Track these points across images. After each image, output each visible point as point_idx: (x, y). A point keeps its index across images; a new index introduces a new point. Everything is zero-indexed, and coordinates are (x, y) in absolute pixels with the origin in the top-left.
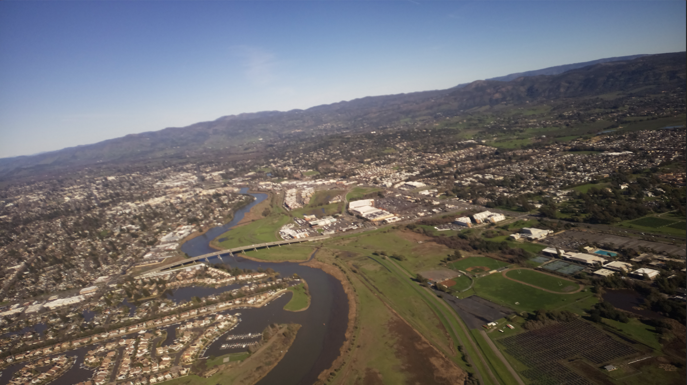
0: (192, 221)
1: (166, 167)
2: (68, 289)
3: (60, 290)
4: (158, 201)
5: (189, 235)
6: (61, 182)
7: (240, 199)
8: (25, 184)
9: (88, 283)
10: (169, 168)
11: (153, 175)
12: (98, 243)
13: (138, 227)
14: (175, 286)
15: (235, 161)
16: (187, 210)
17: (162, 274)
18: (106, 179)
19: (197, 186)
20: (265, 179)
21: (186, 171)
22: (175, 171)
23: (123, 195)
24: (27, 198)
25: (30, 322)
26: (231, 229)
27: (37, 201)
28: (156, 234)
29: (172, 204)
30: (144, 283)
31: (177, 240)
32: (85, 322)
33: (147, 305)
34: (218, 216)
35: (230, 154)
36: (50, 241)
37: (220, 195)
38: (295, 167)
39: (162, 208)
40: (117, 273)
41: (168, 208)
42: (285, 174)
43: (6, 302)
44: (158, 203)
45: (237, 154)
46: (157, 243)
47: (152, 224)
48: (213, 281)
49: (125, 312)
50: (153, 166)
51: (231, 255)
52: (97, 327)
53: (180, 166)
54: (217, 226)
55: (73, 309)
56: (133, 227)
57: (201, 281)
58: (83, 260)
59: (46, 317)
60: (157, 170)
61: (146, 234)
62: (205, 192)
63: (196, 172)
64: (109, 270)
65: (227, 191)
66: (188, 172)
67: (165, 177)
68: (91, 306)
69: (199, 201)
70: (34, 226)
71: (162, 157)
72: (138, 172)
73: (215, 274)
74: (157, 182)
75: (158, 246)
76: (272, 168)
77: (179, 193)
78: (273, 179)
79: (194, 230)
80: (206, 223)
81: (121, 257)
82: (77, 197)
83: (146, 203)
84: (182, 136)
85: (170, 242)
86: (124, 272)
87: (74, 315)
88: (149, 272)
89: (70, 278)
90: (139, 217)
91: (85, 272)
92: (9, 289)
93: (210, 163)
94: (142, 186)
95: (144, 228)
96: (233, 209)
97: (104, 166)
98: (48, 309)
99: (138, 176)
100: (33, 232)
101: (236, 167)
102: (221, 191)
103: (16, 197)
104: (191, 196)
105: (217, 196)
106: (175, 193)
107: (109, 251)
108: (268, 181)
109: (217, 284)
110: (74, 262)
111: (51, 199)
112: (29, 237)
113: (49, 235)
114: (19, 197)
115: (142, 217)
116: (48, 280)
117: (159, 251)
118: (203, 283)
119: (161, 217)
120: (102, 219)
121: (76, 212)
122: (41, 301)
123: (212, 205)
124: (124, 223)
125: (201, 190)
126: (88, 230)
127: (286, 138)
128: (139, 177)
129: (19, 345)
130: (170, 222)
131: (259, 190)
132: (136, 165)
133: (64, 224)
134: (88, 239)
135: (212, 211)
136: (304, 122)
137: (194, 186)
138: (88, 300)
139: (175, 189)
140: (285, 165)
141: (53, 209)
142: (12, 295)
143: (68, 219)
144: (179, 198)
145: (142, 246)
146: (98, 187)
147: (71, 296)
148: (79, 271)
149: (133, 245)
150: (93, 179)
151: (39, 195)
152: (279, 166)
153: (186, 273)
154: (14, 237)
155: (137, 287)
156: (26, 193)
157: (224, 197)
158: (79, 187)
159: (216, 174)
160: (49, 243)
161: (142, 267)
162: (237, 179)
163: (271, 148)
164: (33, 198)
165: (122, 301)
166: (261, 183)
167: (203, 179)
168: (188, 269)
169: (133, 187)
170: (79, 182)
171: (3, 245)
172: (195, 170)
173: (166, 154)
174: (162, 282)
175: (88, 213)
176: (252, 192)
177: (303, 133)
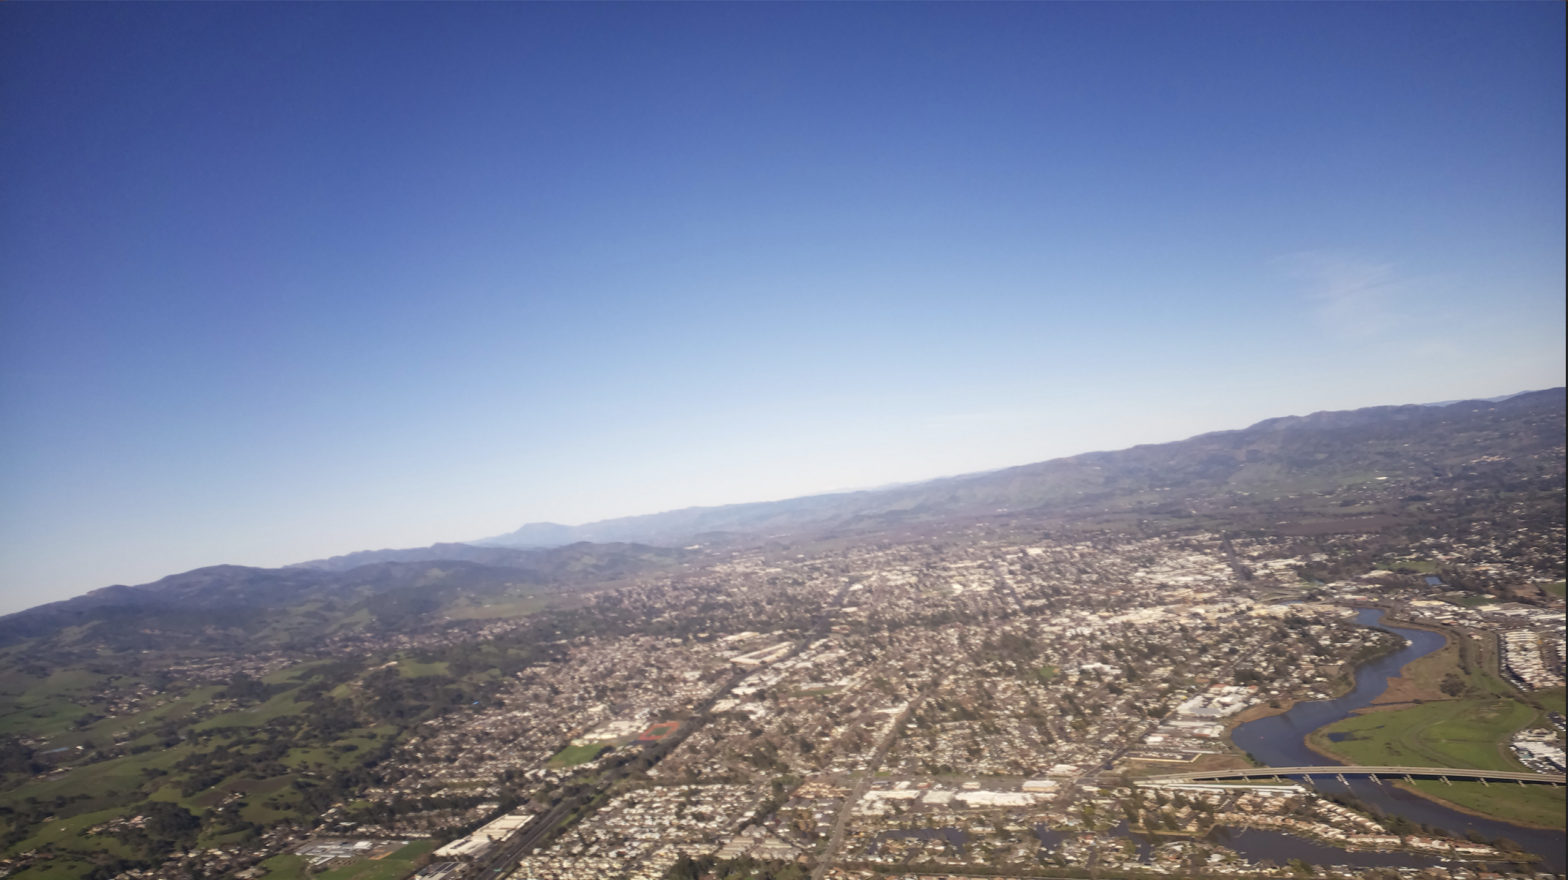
0: (1245, 678)
1: (1149, 537)
2: (997, 774)
3: (981, 773)
4: (1150, 617)
5: (1244, 709)
6: (938, 549)
7: (1365, 639)
8: (875, 548)
9: (1035, 772)
10: (1157, 539)
11: (1123, 553)
12: (1040, 691)
13: (1118, 672)
14: (1238, 822)
15: (1324, 536)
16: (1226, 648)
17: (1201, 788)
18: (1025, 554)
19: (1237, 590)
20: (1426, 593)
21: (1199, 548)
22: (1171, 547)
23: (1068, 594)
24: (884, 577)
25: (935, 822)
26: (1359, 715)
27: (903, 585)
28: (1163, 693)
29: (1183, 629)
30: (1161, 801)
31: (1218, 716)
32: (1044, 849)
33: (1178, 848)
34: (1313, 676)
35: (1305, 514)
36: (943, 670)
37: (1303, 622)
38: (1512, 566)
39: (1162, 635)
40: (1092, 763)
41: (1178, 637)
42: (1485, 584)
43: (885, 773)
44: (1151, 621)
45: (1323, 515)
46: (1169, 714)
47: (1148, 670)
48: (1337, 834)
49: (1130, 850)
50: (1120, 532)
51: (1374, 779)
52: (1072, 865)
53: (1183, 538)
54: (1316, 698)
55: (1014, 817)
56: (1107, 668)
57: (1303, 826)
58: (1014, 722)
59: (963, 818)
60: (1129, 543)
61: (1138, 689)
62: (1260, 610)
63: (1224, 554)
64: (1073, 753)
65: (1322, 614)
66: (1206, 554)
67: (1151, 561)
68: (1051, 821)
69: (1251, 631)
70: (907, 635)
71: (1133, 511)
72: (1089, 543)
73: (1338, 818)
74: (1136, 570)
75: (1173, 723)
76: (1439, 563)
77: (1196, 603)
78: (1450, 594)
79: (1255, 701)
80: (1282, 686)
81: (1093, 730)
82: (975, 586)
83: (1124, 618)
84: (1172, 463)
85: (1201, 718)
86: (1108, 765)
87: (1017, 828)
88: (1168, 778)
89: (997, 754)
90: (1115, 648)
91: (1025, 747)
92: (887, 750)
93: (1257, 536)
94: (1104, 577)
95: (1132, 675)
96: (1351, 664)
97: (1014, 523)
98: (963, 804)
99: (1091, 550)
100: (907, 647)
101: (1331, 551)
102: (1308, 611)
103: (864, 573)
104: (1228, 614)
105: (1295, 622)
106: (1183, 601)
107: (1065, 713)
108: (1436, 599)
109: (1350, 843)
110: (998, 722)
111: (928, 584)
112: (903, 658)
113: (939, 658)
114: (870, 573)
115: (1122, 650)
116: (955, 748)
117: (1175, 733)
118: (1309, 831)
119: (1166, 657)
120: (1037, 640)
121: (981, 618)
122: (947, 786)
123: (1290, 645)
124: (1084, 655)
125: (1250, 602)
126: (1014, 661)
127: (1457, 478)
128: (1093, 555)
129: (924, 858)
130: (1190, 672)
131: (1413, 619)
132: (1080, 525)
133: (962, 639)
134: (1017, 679)
135: (1293, 660)
136: (1505, 436)
137: (1229, 592)
138: (1042, 806)
139: (1183, 592)
140: (1477, 559)
141: (936, 606)
142: (893, 762)
143: (969, 630)
144: (1196, 615)
145: (1135, 715)
146: (1012, 568)
147: (1005, 790)
148: (1011, 743)
149: (1115, 708)
150: (999, 548)
151: (904, 573)
152: (1459, 560)
153: (1259, 800)
154: (876, 652)
155: (1146, 804)
156: (881, 566)
157: (1317, 628)
158: (975, 564)
159: (1278, 564)
160: (942, 676)
161: (1148, 764)
162: (1341, 584)
163: (1419, 504)
164: (895, 579)
165: (1116, 825)
166: (1416, 603)
167: (1247, 574)
168: (1264, 791)
169: (1084, 577)
170: (973, 554)
171: (861, 666)
172: (1222, 548)
173: (1140, 502)
174: (1200, 805)
175: (1005, 623)
176: (1394, 624)
177: (1508, 465)
